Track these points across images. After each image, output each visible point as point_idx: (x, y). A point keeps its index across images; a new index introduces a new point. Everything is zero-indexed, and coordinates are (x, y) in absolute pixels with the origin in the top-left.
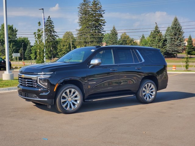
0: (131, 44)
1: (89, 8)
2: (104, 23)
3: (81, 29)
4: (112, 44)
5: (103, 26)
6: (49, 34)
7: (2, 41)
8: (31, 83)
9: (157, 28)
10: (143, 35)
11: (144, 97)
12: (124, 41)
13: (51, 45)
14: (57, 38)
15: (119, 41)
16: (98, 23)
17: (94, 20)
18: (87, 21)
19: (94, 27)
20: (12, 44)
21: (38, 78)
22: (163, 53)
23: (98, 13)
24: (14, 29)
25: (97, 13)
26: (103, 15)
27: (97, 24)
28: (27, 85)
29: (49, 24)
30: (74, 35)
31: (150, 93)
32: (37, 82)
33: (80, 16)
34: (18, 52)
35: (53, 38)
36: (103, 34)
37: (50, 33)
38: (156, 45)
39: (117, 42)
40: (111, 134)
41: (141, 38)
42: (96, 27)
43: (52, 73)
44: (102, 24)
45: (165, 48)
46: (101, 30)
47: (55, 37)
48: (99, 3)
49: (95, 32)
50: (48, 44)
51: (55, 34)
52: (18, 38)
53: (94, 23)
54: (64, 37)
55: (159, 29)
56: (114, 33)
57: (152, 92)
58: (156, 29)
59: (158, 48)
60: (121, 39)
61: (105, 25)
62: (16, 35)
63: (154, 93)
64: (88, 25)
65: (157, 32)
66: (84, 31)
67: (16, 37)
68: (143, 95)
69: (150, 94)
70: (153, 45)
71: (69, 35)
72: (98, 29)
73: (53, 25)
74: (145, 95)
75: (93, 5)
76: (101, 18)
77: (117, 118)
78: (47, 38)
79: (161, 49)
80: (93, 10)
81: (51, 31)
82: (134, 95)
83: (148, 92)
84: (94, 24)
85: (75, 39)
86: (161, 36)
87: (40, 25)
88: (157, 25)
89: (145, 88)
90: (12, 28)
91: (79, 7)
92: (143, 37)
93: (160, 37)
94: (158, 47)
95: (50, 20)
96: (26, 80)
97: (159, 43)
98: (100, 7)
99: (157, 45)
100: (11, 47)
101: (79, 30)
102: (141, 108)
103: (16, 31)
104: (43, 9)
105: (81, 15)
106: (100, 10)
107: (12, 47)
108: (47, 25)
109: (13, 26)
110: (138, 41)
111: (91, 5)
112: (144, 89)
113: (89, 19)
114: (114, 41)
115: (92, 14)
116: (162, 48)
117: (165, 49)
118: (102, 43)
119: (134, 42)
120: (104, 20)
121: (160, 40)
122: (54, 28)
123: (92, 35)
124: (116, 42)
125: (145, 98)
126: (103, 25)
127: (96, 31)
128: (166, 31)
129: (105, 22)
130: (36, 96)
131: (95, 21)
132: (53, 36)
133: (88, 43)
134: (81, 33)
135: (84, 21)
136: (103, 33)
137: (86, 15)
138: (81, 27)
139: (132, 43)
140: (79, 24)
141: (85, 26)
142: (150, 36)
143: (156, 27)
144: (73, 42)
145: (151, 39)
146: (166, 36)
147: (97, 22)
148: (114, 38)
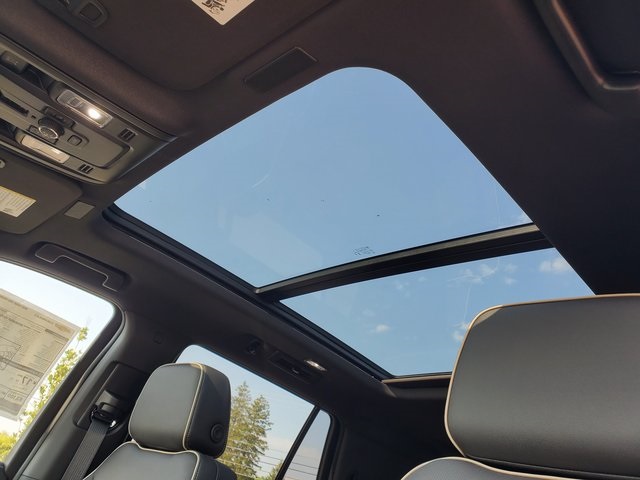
2: (263, 449)
5: (260, 456)
16: (252, 446)
17: (245, 437)
23: (260, 424)
25: (256, 424)
26: (266, 432)
27: (249, 448)
36: (255, 472)
44: (260, 450)
46: (253, 461)
48: (266, 407)
53: (245, 442)
75: (254, 407)
76: (261, 438)
80: (250, 417)
84: (244, 445)
98: (266, 414)
106: (264, 420)
111: (250, 405)
115: (246, 425)
120: (267, 443)
126: (261, 453)
129: (267, 448)
131: (248, 440)
136: (255, 468)
147: (251, 443)
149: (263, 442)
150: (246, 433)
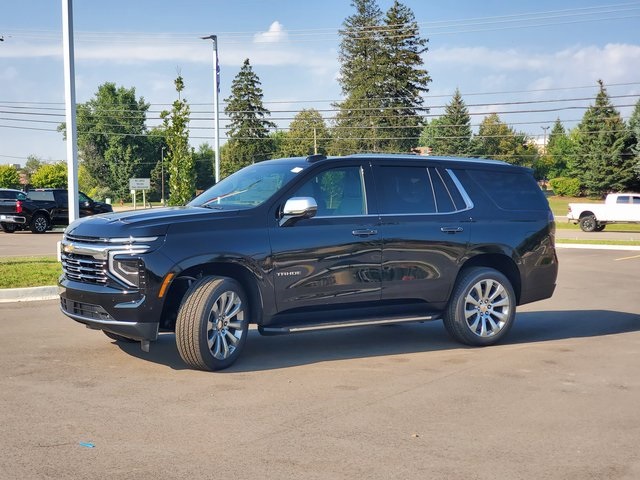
0: (513, 152)
1: (375, 32)
2: (424, 82)
3: (348, 102)
4: (450, 152)
5: (421, 93)
6: (246, 117)
7: (99, 139)
8: (91, 270)
9: (602, 98)
10: (558, 122)
11: (471, 324)
12: (490, 141)
13: (250, 152)
14: (272, 132)
15: (475, 143)
16: (405, 84)
17: (391, 74)
18: (367, 74)
19: (392, 96)
20: (129, 150)
21: (112, 254)
22: (623, 183)
23: (406, 48)
24: (137, 100)
25: (400, 48)
26: (421, 56)
27: (401, 86)
28: (80, 276)
29: (246, 85)
30: (326, 121)
31: (491, 311)
32: (107, 267)
33: (345, 58)
34: (149, 176)
35: (258, 132)
36: (422, 118)
37: (250, 115)
38: (600, 157)
39: (466, 146)
40: (304, 435)
41: (549, 132)
42: (399, 94)
43: (155, 239)
44: (418, 85)
45: (629, 165)
46: (414, 104)
47: (266, 126)
48: (410, 18)
49: (395, 112)
50: (243, 149)
51: (266, 116)
52: (150, 129)
53: (391, 80)
54: (294, 128)
55: (612, 102)
56: (458, 116)
57: (499, 309)
58: (601, 104)
59: (607, 166)
60: (481, 134)
61: (427, 90)
62: (145, 122)
63: (506, 312)
64: (371, 91)
65: (605, 111)
66: (360, 108)
67: (144, 128)
68: (467, 317)
69: (492, 315)
70: (590, 155)
71: (309, 120)
72: (405, 101)
73: (258, 90)
74: (472, 319)
75: (389, 23)
76: (415, 67)
77: (355, 389)
78: (238, 130)
79: (616, 169)
80: (387, 41)
81: (252, 108)
82: (436, 316)
83: (484, 307)
84: (392, 85)
85: (327, 135)
86: (615, 124)
87: (182, 87)
88: (602, 90)
89: (474, 294)
90: (133, 100)
91: (343, 28)
92: (559, 128)
93: (614, 129)
94: (604, 163)
95: (250, 74)
96: (79, 261)
97: (609, 149)
98: (413, 28)
99: (604, 155)
100: (127, 158)
101: (342, 106)
102: (450, 361)
103: (145, 108)
104: (214, 37)
105: (350, 55)
106: (412, 39)
107: (131, 160)
108: (240, 89)
109: (133, 91)
110: (541, 143)
111: (383, 22)
112: (469, 299)
113: (374, 68)
114: (456, 144)
115: (386, 54)
116: (620, 165)
117: (630, 169)
118: (418, 148)
119: (526, 148)
120: (426, 73)
121: (614, 139)
122: (263, 100)
123: (385, 120)
124: (464, 146)
125: (473, 327)
126: (422, 89)
127: (398, 109)
128: (633, 109)
129: (428, 79)
130: (104, 311)
131: (396, 77)
132: (257, 123)
133: (371, 147)
134: (350, 114)
135: (359, 77)
136: (419, 113)
137: (365, 55)
138: (347, 97)
139: (519, 149)
140: (344, 85)
141: (360, 92)
142: (581, 127)
143: (599, 95)
144: (321, 143)
145: (581, 136)
146: (633, 125)
147: (401, 79)
148: (456, 132)
149: (420, 73)
150: (391, 67)
